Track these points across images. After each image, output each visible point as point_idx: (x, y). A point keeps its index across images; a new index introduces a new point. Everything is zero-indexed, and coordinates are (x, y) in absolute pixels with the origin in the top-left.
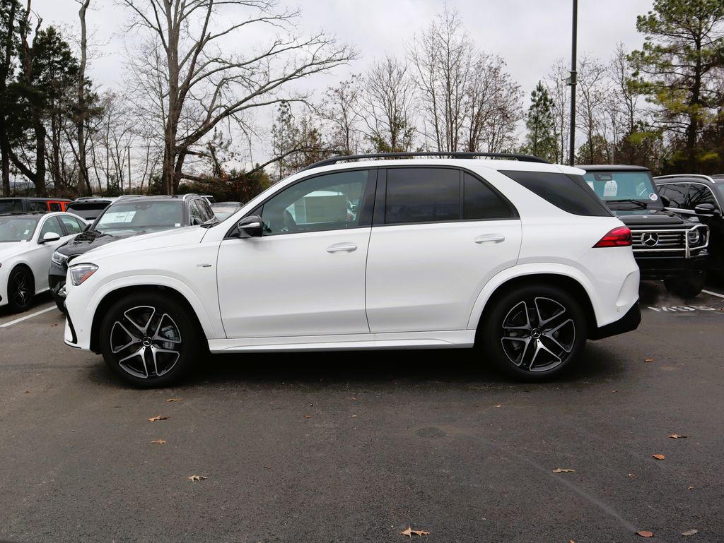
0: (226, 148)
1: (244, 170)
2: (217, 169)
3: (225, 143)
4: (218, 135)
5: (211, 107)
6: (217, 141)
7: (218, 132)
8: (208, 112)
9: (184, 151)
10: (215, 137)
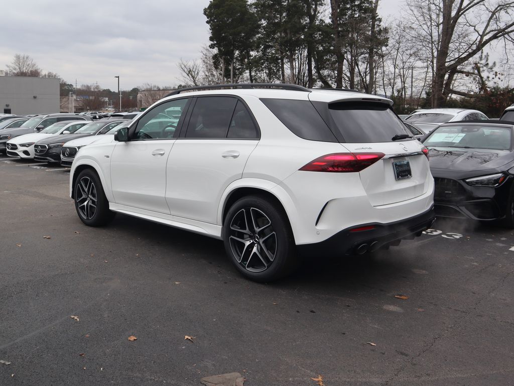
0: (491, 68)
1: (508, 87)
2: (483, 86)
3: (490, 65)
4: (483, 56)
5: (484, 32)
6: (483, 62)
7: (484, 54)
8: (481, 36)
9: (453, 70)
10: (481, 58)
